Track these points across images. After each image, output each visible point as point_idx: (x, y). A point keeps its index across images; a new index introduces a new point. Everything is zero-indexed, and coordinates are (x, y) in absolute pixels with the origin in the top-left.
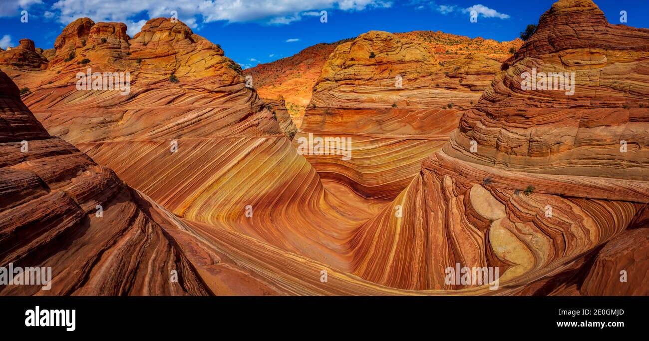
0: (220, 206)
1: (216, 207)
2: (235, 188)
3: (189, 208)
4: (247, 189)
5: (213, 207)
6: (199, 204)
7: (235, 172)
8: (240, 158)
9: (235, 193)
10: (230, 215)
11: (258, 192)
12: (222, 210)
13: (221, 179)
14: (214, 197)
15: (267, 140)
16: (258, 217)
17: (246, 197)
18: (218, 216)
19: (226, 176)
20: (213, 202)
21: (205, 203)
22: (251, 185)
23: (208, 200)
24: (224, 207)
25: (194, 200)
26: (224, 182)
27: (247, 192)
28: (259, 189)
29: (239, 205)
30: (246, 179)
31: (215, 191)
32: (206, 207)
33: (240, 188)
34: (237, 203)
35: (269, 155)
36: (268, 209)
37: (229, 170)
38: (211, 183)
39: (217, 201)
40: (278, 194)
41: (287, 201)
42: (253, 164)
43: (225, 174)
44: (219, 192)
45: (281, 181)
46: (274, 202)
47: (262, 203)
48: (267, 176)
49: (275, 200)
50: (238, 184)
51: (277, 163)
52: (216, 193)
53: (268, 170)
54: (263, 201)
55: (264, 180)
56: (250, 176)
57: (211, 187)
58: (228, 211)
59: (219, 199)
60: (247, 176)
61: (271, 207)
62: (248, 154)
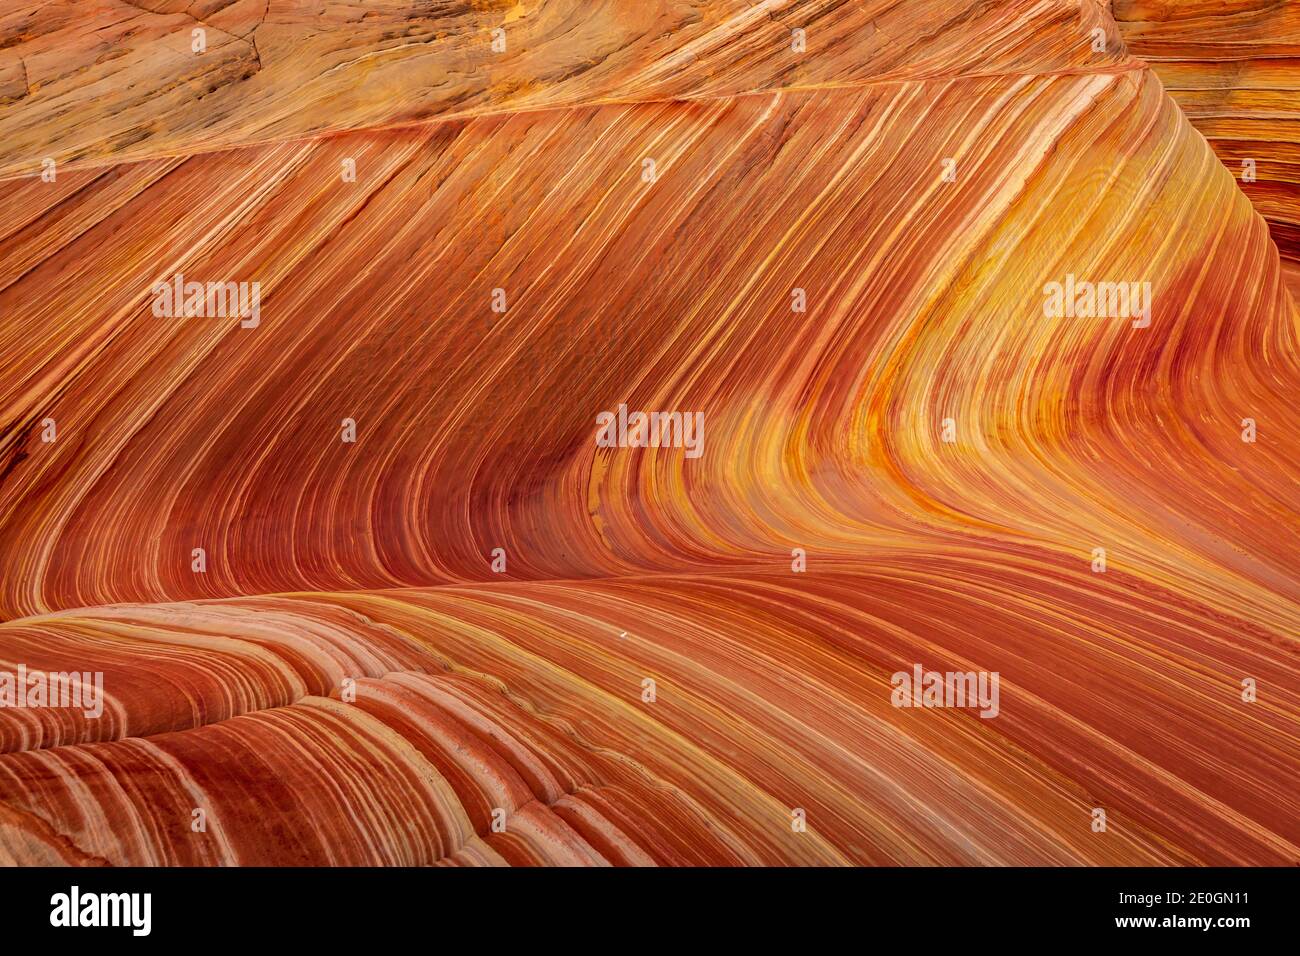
0: (992, 382)
1: (980, 391)
2: (1029, 303)
3: (895, 406)
5: (969, 388)
6: (923, 381)
7: (1017, 230)
8: (1029, 170)
9: (1030, 322)
10: (1038, 421)
12: (1003, 397)
13: (976, 265)
14: (965, 344)
15: (1115, 87)
16: (1132, 420)
17: (1068, 336)
18: (1000, 428)
19: (992, 252)
20: (965, 369)
21: (941, 376)
23: (948, 361)
24: (1006, 385)
25: (902, 369)
26: (988, 276)
29: (1053, 372)
30: (1061, 260)
31: (963, 318)
32: (948, 396)
34: (1044, 366)
35: (1123, 150)
36: (1152, 382)
37: (998, 225)
38: (943, 287)
39: (978, 361)
40: (1172, 317)
41: (1205, 347)
42: (1074, 194)
43: (985, 243)
44: (978, 320)
45: (1174, 262)
46: (1165, 353)
47: (1126, 359)
48: (1129, 242)
49: (1168, 346)
50: (1033, 281)
51: (1154, 186)
52: (969, 327)
53: (1127, 218)
54: (1128, 352)
55: (1119, 262)
56: (1071, 248)
57: (946, 304)
58: (1025, 402)
59: (983, 352)
60: (1063, 248)
61: (1163, 375)
62: (1054, 149)
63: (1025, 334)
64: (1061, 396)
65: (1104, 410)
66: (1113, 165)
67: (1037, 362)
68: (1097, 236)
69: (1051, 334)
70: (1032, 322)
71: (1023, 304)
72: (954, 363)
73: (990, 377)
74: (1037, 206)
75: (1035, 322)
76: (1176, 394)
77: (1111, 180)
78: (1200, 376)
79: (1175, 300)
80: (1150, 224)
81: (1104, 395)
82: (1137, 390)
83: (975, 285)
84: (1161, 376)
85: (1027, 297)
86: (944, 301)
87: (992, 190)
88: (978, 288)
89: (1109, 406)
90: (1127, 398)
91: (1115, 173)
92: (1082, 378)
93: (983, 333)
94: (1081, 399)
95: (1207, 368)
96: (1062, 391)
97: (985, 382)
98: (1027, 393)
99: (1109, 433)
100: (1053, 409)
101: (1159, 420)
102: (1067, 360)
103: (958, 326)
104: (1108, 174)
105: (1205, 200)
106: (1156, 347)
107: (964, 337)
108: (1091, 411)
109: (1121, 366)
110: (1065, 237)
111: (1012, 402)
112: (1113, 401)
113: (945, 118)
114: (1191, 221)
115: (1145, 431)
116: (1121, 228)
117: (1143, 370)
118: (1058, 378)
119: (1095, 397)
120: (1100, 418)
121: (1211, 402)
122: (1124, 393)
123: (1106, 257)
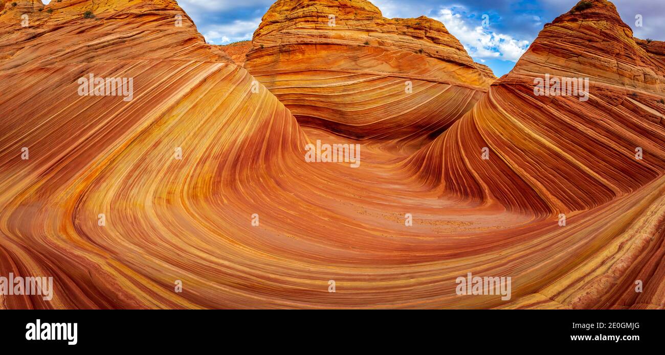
0: (171, 169)
1: (161, 174)
2: (195, 133)
4: (216, 132)
5: (154, 173)
7: (188, 105)
8: (193, 86)
9: (196, 141)
10: (195, 188)
11: (234, 137)
12: (176, 178)
13: (166, 118)
14: (156, 152)
15: (226, 66)
16: (249, 182)
17: (215, 148)
18: (169, 193)
19: (175, 113)
21: (137, 166)
22: (220, 126)
23: (143, 159)
24: (179, 171)
26: (172, 122)
27: (217, 138)
28: (233, 132)
29: (208, 163)
30: (210, 117)
31: (156, 139)
32: (139, 176)
33: (203, 132)
34: (203, 161)
35: (234, 83)
36: (258, 164)
37: (178, 103)
38: (146, 126)
39: (163, 160)
40: (262, 137)
41: (278, 149)
42: (215, 95)
43: (171, 109)
44: (165, 141)
45: (260, 118)
46: (262, 152)
47: (245, 156)
48: (240, 112)
49: (262, 149)
50: (197, 125)
51: (247, 95)
52: (159, 144)
53: (238, 104)
54: (245, 152)
55: (237, 118)
56: (215, 113)
57: (147, 134)
58: (189, 179)
59: (167, 156)
60: (211, 113)
61: (262, 160)
62: (205, 80)
63: (192, 148)
64: (212, 175)
65: (235, 179)
66: (230, 87)
67: (198, 160)
68: (226, 109)
69: (207, 147)
70: (197, 142)
71: (192, 134)
72: (147, 160)
73: (169, 168)
74: (197, 97)
75: (199, 142)
76: (268, 168)
77: (230, 92)
78: (277, 159)
79: (262, 133)
80: (247, 106)
81: (235, 172)
82: (251, 168)
83: (166, 125)
84: (261, 161)
85: (194, 131)
86: (146, 132)
87: (176, 92)
88: (166, 127)
89: (237, 177)
90: (247, 172)
91: (232, 90)
92: (224, 166)
93: (168, 147)
94: (223, 175)
95: (280, 156)
96: (212, 173)
97: (165, 170)
98: (191, 174)
99: (235, 189)
100: (206, 182)
101: (261, 179)
102: (216, 158)
103: (153, 143)
104: (229, 90)
105: (267, 101)
106: (258, 149)
107: (155, 149)
108: (227, 181)
109: (243, 159)
110: (212, 109)
111: (182, 180)
112: (239, 174)
113: (157, 70)
114: (263, 107)
115: (254, 185)
116: (236, 106)
117: (254, 160)
118: (210, 168)
119: (230, 173)
120: (232, 183)
121: (283, 169)
122: (245, 170)
123: (231, 116)
